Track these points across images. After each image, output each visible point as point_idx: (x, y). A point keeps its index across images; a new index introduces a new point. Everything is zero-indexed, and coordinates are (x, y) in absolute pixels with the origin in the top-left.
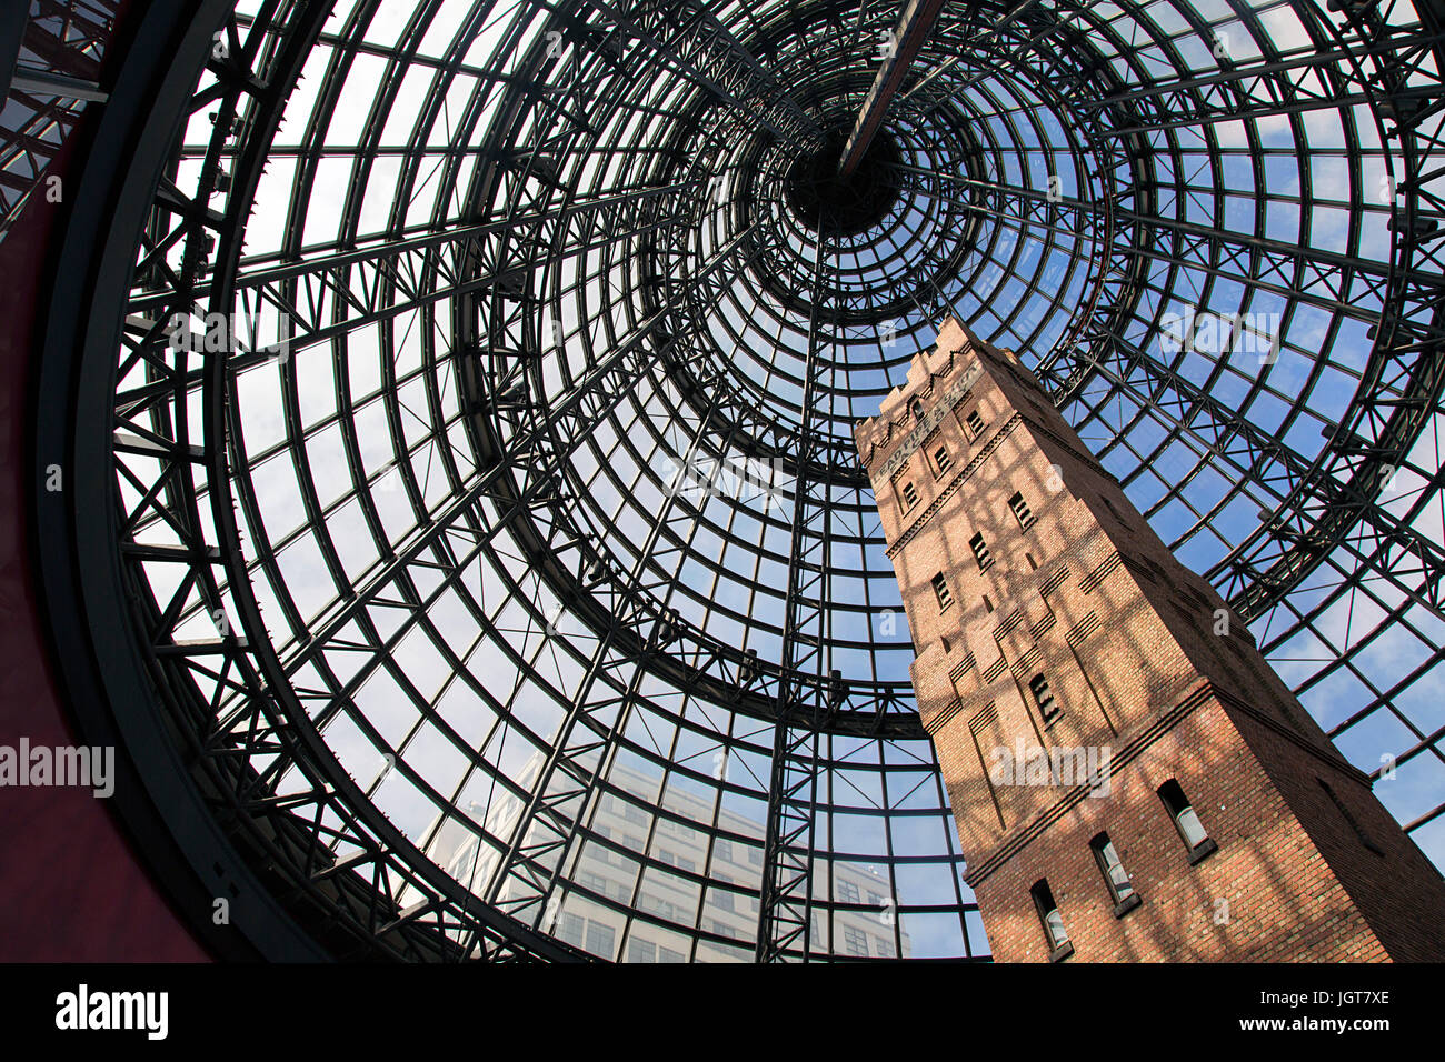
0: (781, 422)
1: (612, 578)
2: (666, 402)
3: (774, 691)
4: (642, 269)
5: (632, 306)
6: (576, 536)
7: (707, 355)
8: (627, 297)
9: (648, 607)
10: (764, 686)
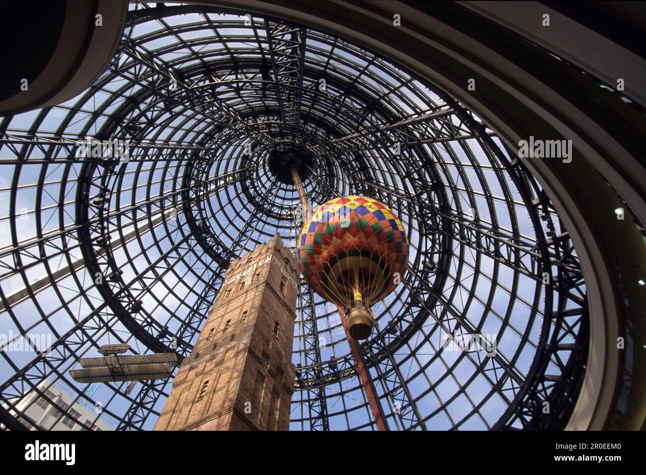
0: (203, 212)
1: (101, 210)
2: (177, 172)
3: (116, 291)
4: (212, 131)
5: (197, 137)
6: (104, 186)
7: (204, 172)
8: (199, 133)
9: (103, 229)
10: (114, 286)
